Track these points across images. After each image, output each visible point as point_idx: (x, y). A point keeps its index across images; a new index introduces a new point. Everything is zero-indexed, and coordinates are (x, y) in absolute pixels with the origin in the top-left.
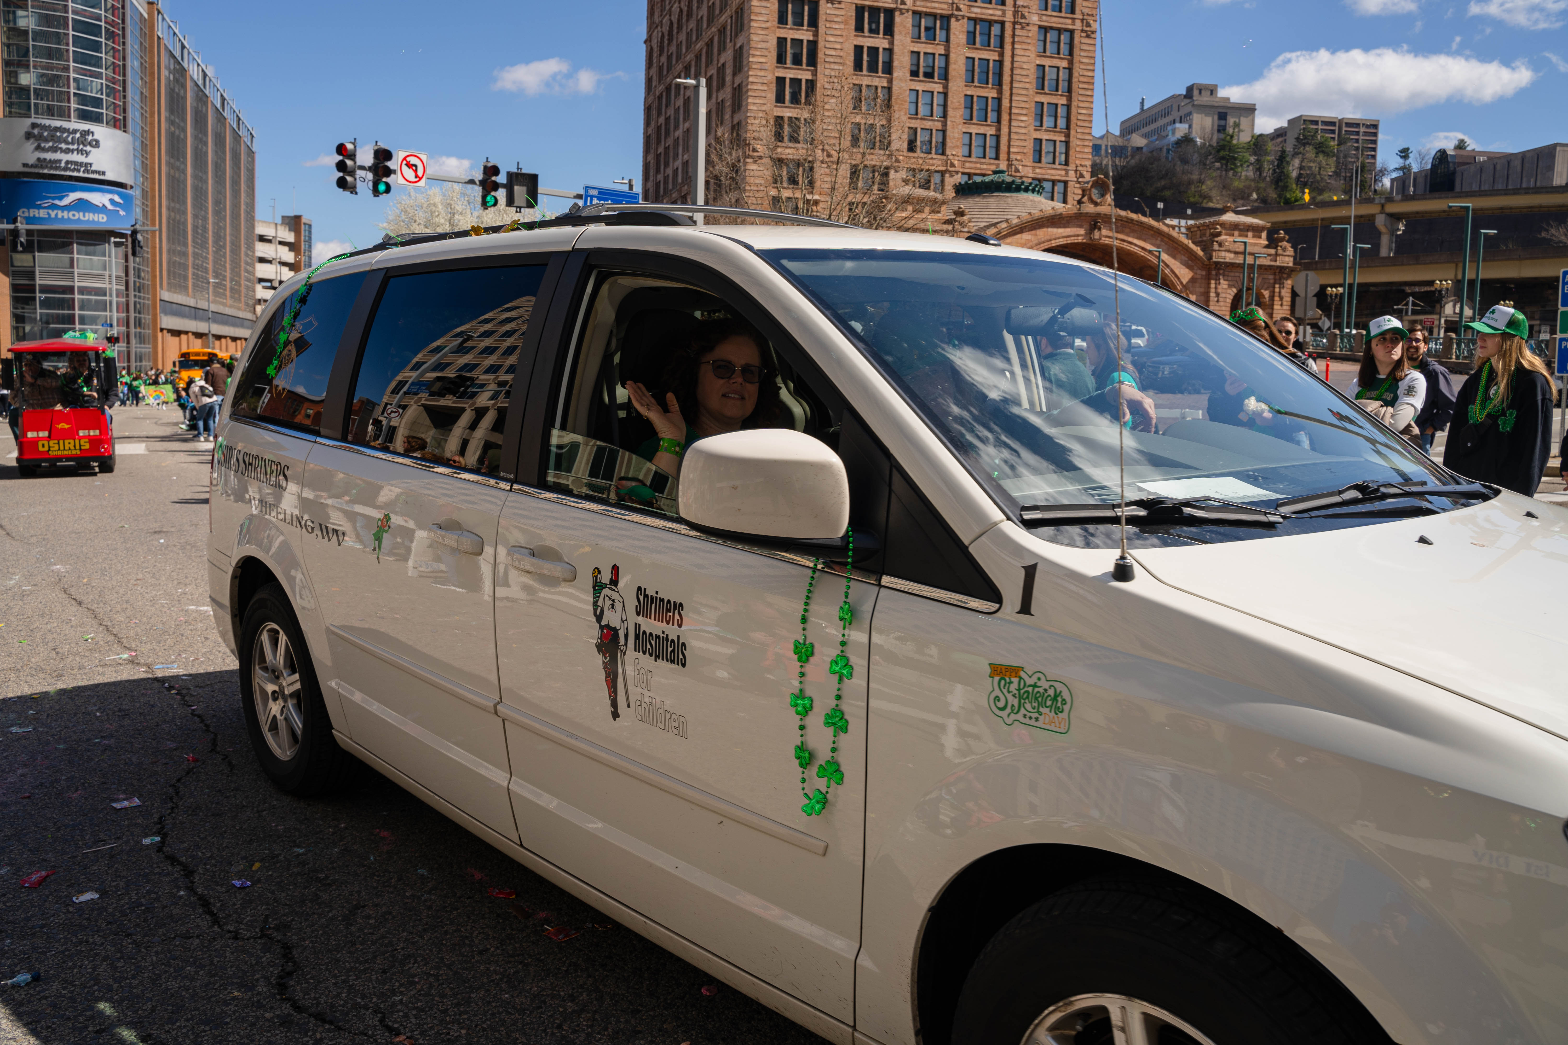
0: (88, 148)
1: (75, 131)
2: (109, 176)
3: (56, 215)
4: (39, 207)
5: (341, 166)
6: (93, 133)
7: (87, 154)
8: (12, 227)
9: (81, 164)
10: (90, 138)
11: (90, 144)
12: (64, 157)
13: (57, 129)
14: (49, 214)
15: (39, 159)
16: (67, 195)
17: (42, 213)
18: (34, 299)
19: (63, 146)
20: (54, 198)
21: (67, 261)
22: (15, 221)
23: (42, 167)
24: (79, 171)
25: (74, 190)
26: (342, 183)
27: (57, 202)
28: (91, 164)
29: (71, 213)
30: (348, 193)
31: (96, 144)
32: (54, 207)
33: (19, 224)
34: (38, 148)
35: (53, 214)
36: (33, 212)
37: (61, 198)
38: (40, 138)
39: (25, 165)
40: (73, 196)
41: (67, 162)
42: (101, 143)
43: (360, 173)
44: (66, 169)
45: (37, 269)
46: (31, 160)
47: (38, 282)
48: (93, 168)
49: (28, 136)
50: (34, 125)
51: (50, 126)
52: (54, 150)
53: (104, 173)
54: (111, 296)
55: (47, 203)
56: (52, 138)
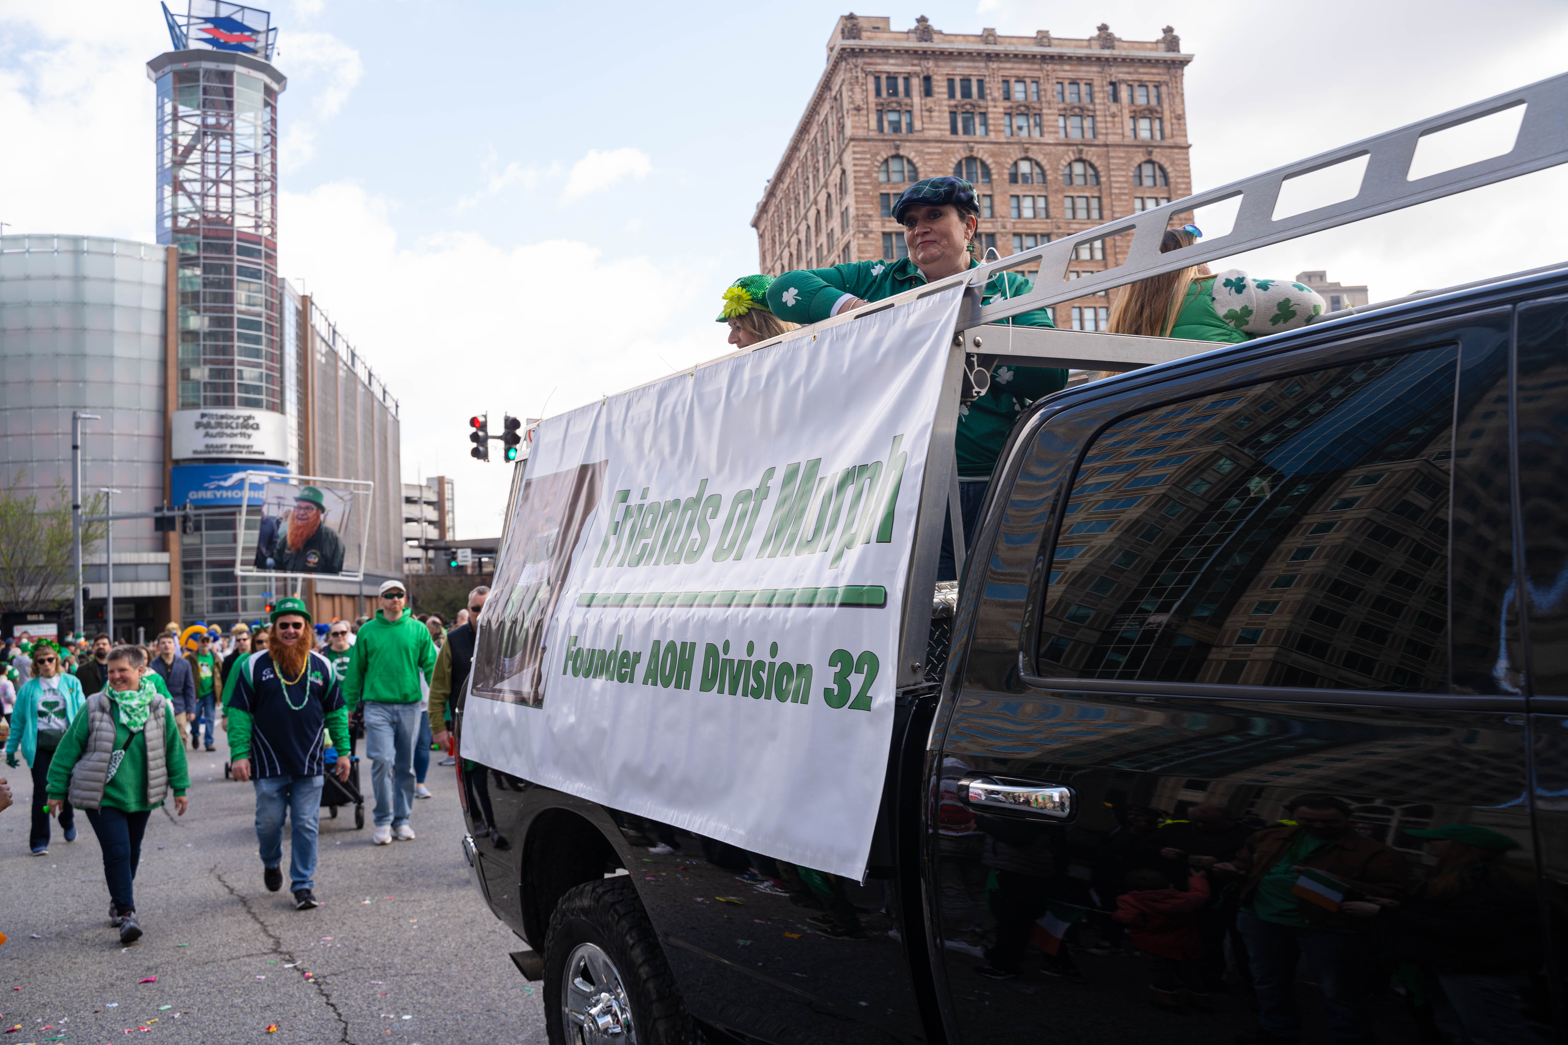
0: (250, 431)
1: (238, 417)
2: (269, 456)
3: (222, 495)
4: (206, 489)
5: (474, 437)
6: (254, 418)
7: (249, 436)
8: (182, 513)
9: (244, 447)
10: (251, 422)
11: (252, 427)
12: (228, 441)
13: (222, 417)
14: (215, 495)
15: (207, 446)
16: (231, 476)
17: (209, 495)
18: (201, 573)
19: (229, 431)
20: (219, 480)
21: (231, 538)
22: (185, 508)
23: (209, 452)
24: (241, 452)
25: (237, 470)
26: (476, 453)
27: (223, 484)
28: (252, 446)
29: (234, 492)
30: (481, 461)
31: (257, 427)
32: (220, 488)
33: (188, 510)
34: (207, 435)
35: (218, 494)
36: (202, 494)
37: (225, 479)
38: (208, 426)
39: (195, 452)
40: (236, 477)
41: (232, 446)
42: (261, 426)
43: (491, 442)
44: (229, 452)
45: (204, 547)
46: (201, 448)
47: (205, 558)
48: (254, 449)
49: (198, 425)
50: (203, 416)
51: (216, 415)
52: (221, 435)
53: (263, 453)
55: (212, 485)
56: (219, 425)
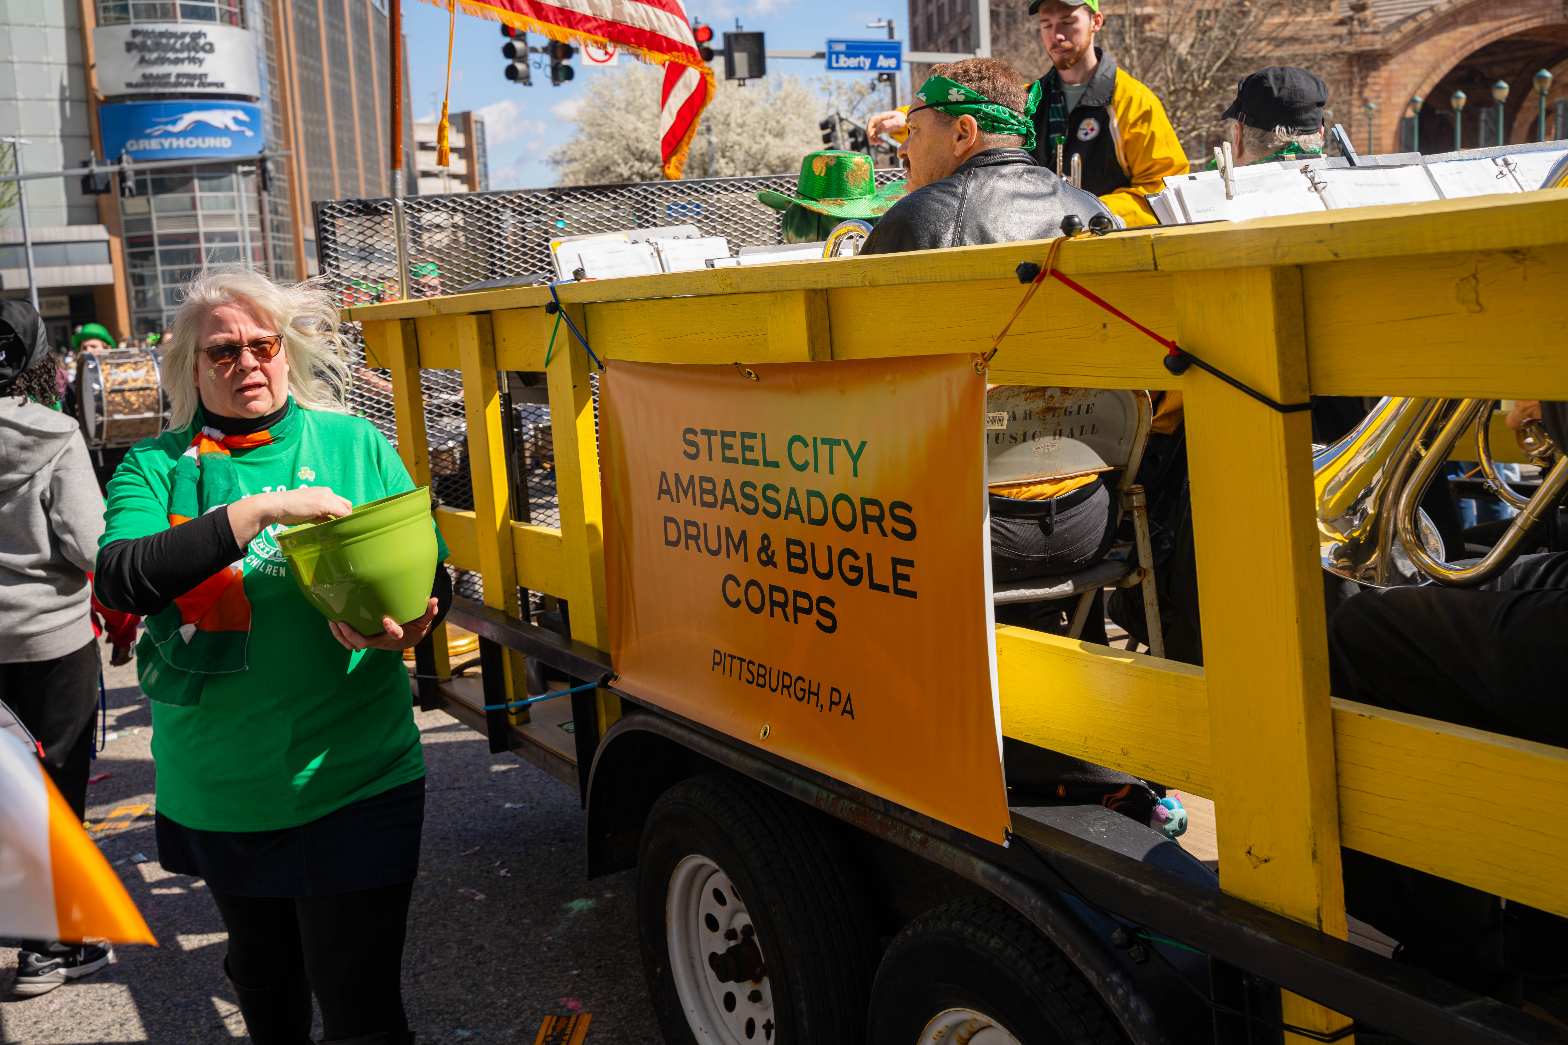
0: (201, 55)
1: (183, 35)
2: (230, 88)
3: (171, 144)
4: (149, 137)
5: (509, 51)
6: (205, 35)
7: (201, 62)
8: (116, 168)
9: (193, 77)
10: (202, 41)
11: (203, 49)
12: (173, 70)
13: (162, 34)
14: (161, 144)
15: (144, 76)
16: (181, 118)
17: (154, 144)
18: (152, 253)
19: (171, 55)
20: (166, 123)
21: (188, 202)
22: (120, 161)
23: (148, 85)
24: (192, 85)
25: (189, 109)
26: (511, 74)
27: (170, 128)
28: (206, 75)
29: (188, 140)
30: (519, 86)
31: (210, 48)
32: (167, 134)
33: (125, 165)
34: (143, 61)
35: (166, 143)
36: (144, 144)
37: (174, 123)
38: (142, 47)
39: (129, 85)
40: (189, 118)
41: (179, 76)
42: (217, 47)
43: (533, 57)
44: (177, 84)
45: (154, 215)
46: (136, 78)
47: (157, 231)
48: (210, 79)
49: (130, 47)
50: (135, 33)
51: (153, 32)
52: (162, 61)
53: (222, 85)
54: (244, 240)
55: (157, 130)
56: (158, 46)
